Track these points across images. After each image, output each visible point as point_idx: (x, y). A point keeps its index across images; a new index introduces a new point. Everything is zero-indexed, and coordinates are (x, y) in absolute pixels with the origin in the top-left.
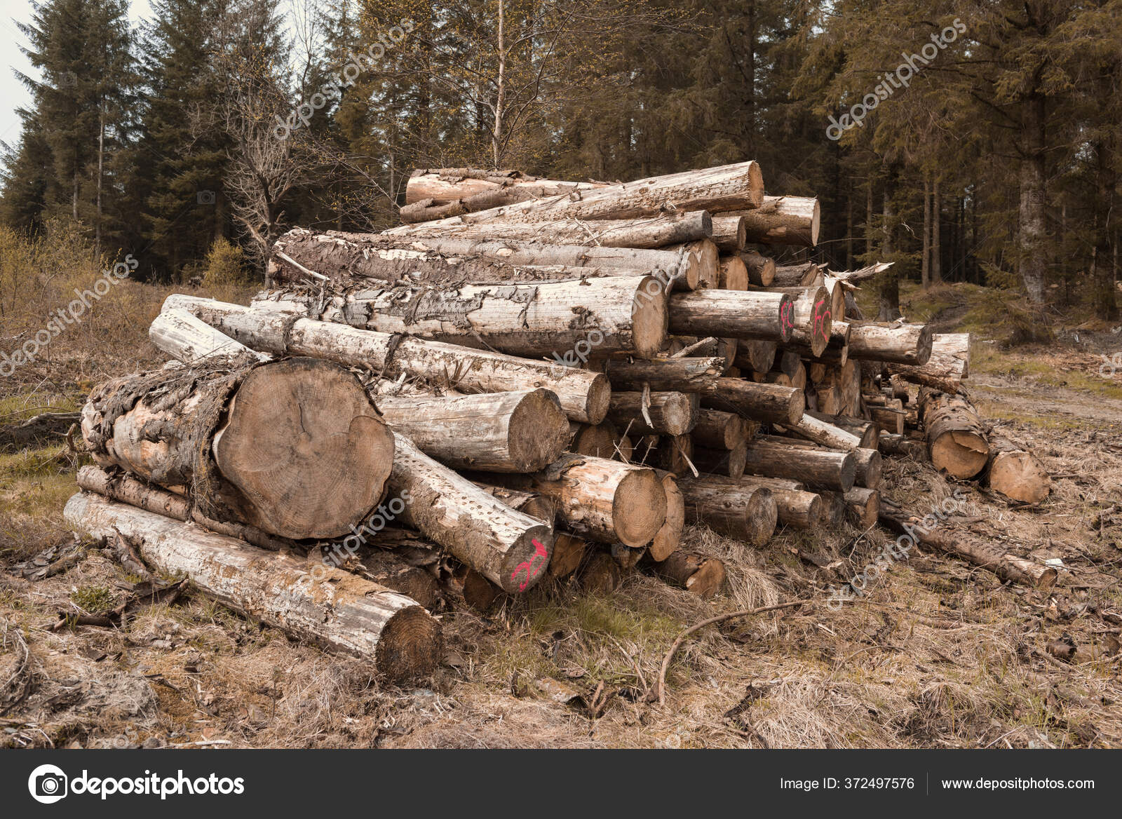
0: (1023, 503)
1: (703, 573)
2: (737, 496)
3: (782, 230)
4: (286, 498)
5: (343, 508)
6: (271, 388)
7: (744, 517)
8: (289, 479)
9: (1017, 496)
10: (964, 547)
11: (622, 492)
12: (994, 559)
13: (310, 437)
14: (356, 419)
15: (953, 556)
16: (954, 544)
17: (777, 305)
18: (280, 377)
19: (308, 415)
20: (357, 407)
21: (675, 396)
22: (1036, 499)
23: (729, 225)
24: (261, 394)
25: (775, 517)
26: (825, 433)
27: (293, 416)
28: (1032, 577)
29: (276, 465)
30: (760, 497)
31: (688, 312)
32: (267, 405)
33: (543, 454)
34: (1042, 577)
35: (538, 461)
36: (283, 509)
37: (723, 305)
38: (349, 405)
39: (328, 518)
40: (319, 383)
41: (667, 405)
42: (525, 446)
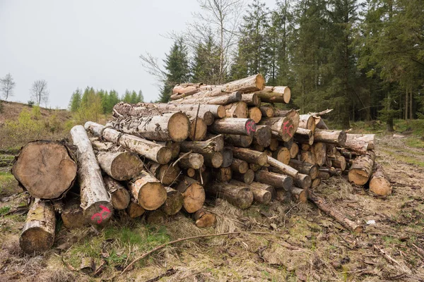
0: (380, 196)
1: (204, 218)
2: (235, 190)
3: (274, 98)
4: (34, 185)
5: (55, 189)
6: (33, 149)
7: (236, 198)
8: (37, 179)
9: (379, 193)
10: (332, 214)
11: (143, 190)
12: (341, 220)
13: (46, 165)
14: (63, 160)
15: (329, 216)
16: (330, 212)
17: (244, 123)
18: (37, 146)
19: (45, 158)
20: (64, 156)
21: (196, 155)
22: (386, 194)
23: (249, 96)
24: (29, 151)
25: (252, 198)
26: (284, 169)
27: (40, 159)
28: (352, 228)
29: (32, 174)
30: (244, 191)
31: (219, 126)
32: (31, 155)
33: (129, 174)
34: (356, 229)
35: (127, 176)
36: (33, 189)
37: (230, 123)
38: (61, 156)
39: (49, 192)
40: (51, 148)
41: (191, 158)
42: (120, 171)
